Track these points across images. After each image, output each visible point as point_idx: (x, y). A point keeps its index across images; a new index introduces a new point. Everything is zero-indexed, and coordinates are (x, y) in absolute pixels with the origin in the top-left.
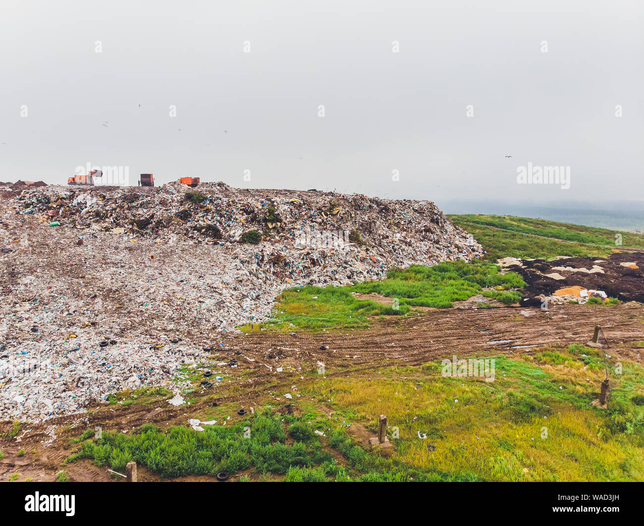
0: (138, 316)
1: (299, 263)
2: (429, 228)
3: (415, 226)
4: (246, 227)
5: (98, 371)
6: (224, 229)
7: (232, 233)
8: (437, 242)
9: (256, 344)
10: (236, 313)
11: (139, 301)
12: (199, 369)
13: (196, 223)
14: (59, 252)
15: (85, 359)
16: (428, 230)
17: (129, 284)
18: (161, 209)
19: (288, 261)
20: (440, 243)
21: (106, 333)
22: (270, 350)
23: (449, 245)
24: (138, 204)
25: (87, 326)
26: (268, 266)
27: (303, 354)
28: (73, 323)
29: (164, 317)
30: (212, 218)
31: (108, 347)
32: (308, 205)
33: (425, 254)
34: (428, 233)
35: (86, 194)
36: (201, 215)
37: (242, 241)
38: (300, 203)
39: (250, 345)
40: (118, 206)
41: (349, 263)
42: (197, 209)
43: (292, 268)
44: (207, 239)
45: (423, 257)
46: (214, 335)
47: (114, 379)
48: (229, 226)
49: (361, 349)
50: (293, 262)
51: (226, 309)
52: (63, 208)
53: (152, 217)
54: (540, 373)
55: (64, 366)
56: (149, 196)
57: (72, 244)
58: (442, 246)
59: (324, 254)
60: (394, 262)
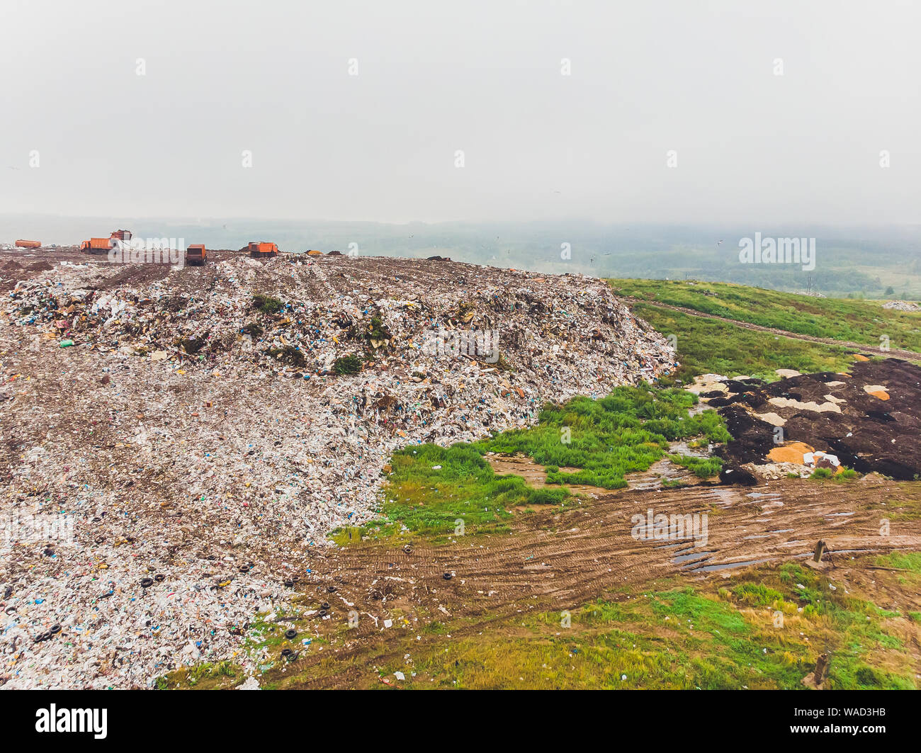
0: (192, 520)
1: (416, 405)
2: (600, 334)
3: (580, 331)
4: (340, 348)
5: (141, 637)
6: (310, 352)
7: (320, 358)
8: (610, 354)
9: (355, 569)
10: (327, 509)
11: (193, 492)
12: (279, 623)
13: (269, 345)
14: (76, 397)
15: (122, 614)
16: (598, 337)
17: (177, 459)
18: (218, 321)
19: (400, 403)
20: (615, 355)
21: (148, 556)
22: (375, 581)
23: (627, 357)
24: (185, 314)
25: (122, 543)
26: (372, 413)
27: (419, 589)
28: (102, 538)
29: (228, 521)
30: (292, 336)
31: (153, 588)
32: (428, 311)
33: (593, 375)
34: (598, 341)
35: (109, 297)
36: (275, 331)
37: (335, 373)
38: (417, 308)
39: (348, 572)
40: (157, 317)
41: (486, 402)
42: (270, 322)
43: (406, 412)
44: (285, 368)
45: (590, 381)
46: (299, 552)
47: (163, 650)
48: (316, 347)
49: (500, 577)
50: (407, 404)
51: (314, 504)
52: (77, 317)
53: (206, 335)
54: (738, 623)
55: (95, 626)
56: (202, 300)
57: (94, 381)
58: (617, 360)
59: (450, 390)
60: (549, 391)
